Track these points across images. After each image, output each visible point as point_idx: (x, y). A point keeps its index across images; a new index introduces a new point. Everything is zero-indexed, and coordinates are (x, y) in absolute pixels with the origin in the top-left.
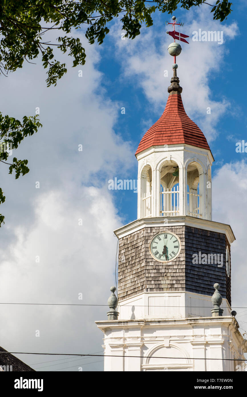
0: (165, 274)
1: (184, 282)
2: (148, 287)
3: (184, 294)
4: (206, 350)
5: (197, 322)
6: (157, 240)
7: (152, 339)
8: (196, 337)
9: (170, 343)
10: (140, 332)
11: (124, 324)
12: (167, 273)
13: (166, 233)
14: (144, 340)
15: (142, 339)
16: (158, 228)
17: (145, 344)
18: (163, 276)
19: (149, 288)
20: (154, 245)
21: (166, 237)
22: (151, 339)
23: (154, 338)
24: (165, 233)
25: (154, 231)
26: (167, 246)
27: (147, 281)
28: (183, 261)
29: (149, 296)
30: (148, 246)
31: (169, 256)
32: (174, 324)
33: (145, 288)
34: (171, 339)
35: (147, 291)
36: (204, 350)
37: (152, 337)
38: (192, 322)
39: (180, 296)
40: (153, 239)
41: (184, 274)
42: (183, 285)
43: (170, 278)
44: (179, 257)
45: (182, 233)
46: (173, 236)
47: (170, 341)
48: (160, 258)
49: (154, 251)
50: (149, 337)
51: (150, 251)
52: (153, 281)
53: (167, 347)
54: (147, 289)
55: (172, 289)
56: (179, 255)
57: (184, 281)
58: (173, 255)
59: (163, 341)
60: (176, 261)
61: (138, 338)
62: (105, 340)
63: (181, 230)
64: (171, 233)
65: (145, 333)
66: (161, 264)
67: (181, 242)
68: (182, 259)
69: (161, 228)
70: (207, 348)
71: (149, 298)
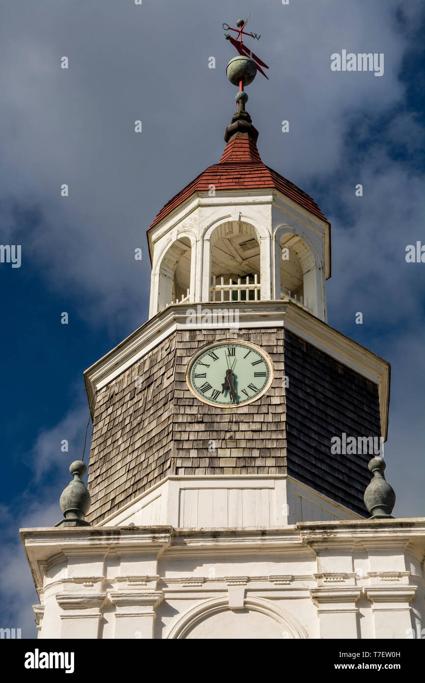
0: (228, 435)
1: (284, 453)
2: (179, 465)
3: (285, 481)
4: (359, 616)
5: (332, 536)
6: (206, 359)
7: (190, 584)
8: (329, 580)
9: (245, 597)
10: (154, 564)
11: (108, 539)
12: (235, 431)
13: (233, 344)
14: (168, 587)
15: (161, 584)
16: (212, 332)
17: (167, 601)
18: (224, 439)
19: (181, 467)
20: (199, 369)
21: (232, 353)
22: (187, 584)
23: (196, 584)
24: (228, 344)
25: (200, 337)
26: (235, 372)
27: (177, 451)
28: (280, 404)
29: (183, 487)
30: (184, 370)
31: (240, 393)
32: (259, 542)
33: (169, 467)
34: (252, 585)
35: (177, 474)
36: (354, 615)
37: (190, 580)
38: (315, 534)
39: (273, 488)
40: (196, 356)
41: (284, 436)
42: (280, 460)
43: (243, 444)
44: (268, 396)
45: (275, 344)
46: (251, 350)
47: (247, 591)
48: (215, 398)
49: (199, 382)
50: (183, 580)
51: (187, 383)
52: (196, 451)
53: (237, 610)
54: (177, 468)
55: (250, 470)
56: (268, 391)
57: (282, 450)
58: (251, 393)
59: (226, 591)
60: (260, 405)
61: (148, 580)
62: (43, 593)
63: (274, 337)
64: (246, 343)
65: (169, 570)
66: (219, 412)
67: (274, 362)
68: (276, 401)
69: (218, 332)
70: (362, 611)
71: (182, 491)
